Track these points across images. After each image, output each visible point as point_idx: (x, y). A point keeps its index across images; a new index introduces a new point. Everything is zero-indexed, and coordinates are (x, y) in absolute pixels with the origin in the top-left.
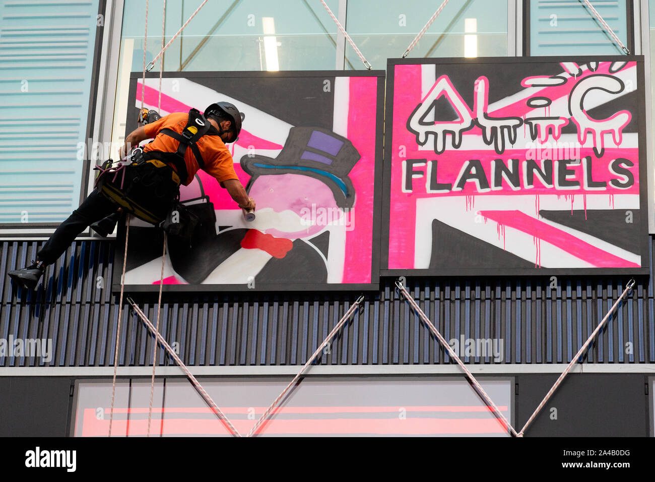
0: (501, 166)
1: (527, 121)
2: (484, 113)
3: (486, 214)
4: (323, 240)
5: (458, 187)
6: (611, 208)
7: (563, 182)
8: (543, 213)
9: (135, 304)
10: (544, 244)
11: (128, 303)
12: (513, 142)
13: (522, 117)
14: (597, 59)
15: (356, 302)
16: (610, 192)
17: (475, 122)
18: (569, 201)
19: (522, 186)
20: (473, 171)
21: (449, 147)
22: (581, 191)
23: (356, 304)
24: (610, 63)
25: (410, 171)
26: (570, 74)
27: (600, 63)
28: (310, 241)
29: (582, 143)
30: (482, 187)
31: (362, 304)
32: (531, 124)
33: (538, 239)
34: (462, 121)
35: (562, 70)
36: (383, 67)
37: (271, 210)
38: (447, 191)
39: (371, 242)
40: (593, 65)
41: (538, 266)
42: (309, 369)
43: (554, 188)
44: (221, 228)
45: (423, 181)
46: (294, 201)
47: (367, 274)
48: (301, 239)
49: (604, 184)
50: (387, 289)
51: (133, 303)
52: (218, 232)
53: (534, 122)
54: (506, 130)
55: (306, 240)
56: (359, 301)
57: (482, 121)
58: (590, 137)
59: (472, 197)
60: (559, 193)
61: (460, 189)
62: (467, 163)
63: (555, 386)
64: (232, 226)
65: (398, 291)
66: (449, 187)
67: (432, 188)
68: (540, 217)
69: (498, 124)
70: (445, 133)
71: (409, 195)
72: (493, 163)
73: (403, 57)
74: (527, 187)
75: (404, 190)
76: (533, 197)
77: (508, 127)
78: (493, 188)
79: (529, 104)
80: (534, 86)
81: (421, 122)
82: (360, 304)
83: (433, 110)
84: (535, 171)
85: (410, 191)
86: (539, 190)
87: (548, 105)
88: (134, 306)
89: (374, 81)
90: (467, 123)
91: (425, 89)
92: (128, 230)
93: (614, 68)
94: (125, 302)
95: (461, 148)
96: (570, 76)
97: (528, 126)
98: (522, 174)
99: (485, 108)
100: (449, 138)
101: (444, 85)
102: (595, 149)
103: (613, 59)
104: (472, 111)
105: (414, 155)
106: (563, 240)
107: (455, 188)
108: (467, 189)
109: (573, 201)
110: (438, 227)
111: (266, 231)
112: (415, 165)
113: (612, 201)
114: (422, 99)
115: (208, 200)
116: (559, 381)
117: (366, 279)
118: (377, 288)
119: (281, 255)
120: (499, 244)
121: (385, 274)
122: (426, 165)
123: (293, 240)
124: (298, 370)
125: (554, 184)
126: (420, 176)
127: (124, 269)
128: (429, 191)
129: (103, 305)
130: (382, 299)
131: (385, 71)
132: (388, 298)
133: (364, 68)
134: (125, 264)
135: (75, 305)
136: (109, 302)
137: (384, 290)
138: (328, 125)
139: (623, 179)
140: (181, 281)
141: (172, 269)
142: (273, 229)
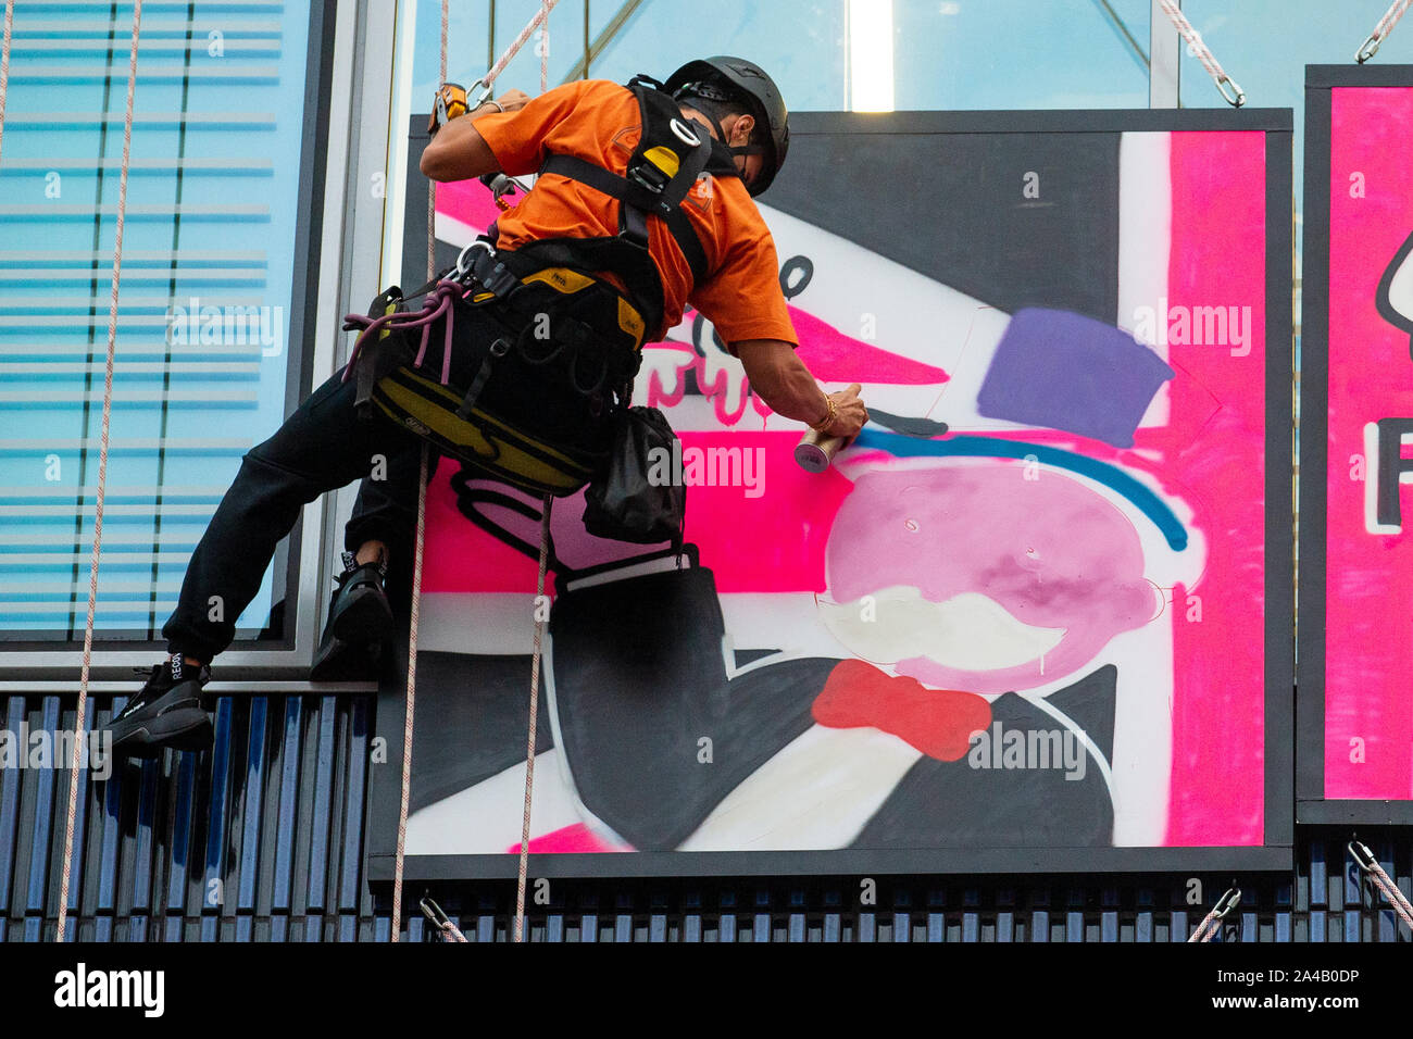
4: (1095, 699)
9: (448, 924)
11: (420, 913)
15: (1215, 912)
23: (1215, 918)
25: (1393, 460)
28: (1049, 699)
36: (1291, 96)
37: (912, 592)
39: (1259, 702)
44: (743, 657)
46: (991, 563)
47: (1249, 813)
48: (1021, 693)
50: (1318, 869)
51: (442, 920)
52: (732, 671)
55: (1036, 696)
56: (1221, 909)
64: (778, 651)
65: (1357, 877)
71: (1392, 541)
73: (1361, 61)
75: (1373, 526)
82: (1226, 921)
85: (1393, 530)
88: (447, 929)
89: (1256, 147)
92: (412, 662)
94: (410, 911)
105: (1402, 405)
111: (899, 665)
112: (1408, 439)
115: (694, 560)
117: (1247, 832)
118: (1285, 861)
119: (953, 751)
121: (1312, 816)
123: (991, 698)
127: (405, 805)
129: (335, 920)
130: (1302, 906)
131: (1291, 110)
132: (1323, 901)
133: (1219, 100)
134: (406, 786)
135: (229, 919)
136: (355, 911)
137: (1306, 872)
138: (1101, 299)
140: (608, 839)
141: (577, 799)
142: (920, 661)
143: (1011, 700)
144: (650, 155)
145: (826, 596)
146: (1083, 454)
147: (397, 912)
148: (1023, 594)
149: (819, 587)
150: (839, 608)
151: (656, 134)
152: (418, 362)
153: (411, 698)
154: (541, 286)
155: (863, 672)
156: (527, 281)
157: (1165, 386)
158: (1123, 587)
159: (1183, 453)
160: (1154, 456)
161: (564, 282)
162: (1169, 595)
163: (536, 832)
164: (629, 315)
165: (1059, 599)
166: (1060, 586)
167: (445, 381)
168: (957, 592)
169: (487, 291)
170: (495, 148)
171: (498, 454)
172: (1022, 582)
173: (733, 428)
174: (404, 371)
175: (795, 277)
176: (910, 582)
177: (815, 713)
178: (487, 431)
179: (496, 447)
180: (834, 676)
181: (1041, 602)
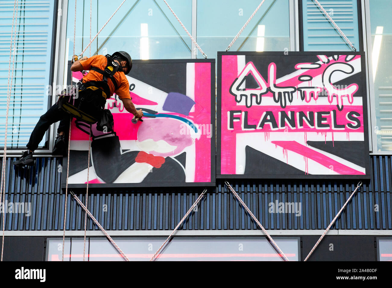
0: (284, 115)
1: (299, 89)
2: (274, 84)
3: (277, 143)
4: (182, 158)
5: (260, 127)
6: (348, 140)
7: (320, 125)
8: (309, 143)
9: (75, 195)
10: (310, 161)
11: (70, 193)
12: (291, 101)
13: (296, 87)
14: (338, 53)
15: (203, 193)
16: (347, 131)
17: (269, 89)
18: (324, 136)
19: (297, 127)
20: (269, 117)
21: (254, 104)
22: (331, 130)
23: (203, 194)
24: (346, 56)
25: (232, 117)
26: (323, 62)
27: (340, 56)
28: (175, 158)
29: (330, 102)
30: (274, 127)
31: (206, 194)
32: (301, 91)
33: (306, 158)
34: (261, 89)
35: (318, 60)
36: (215, 57)
37: (151, 140)
38: (253, 129)
39: (210, 158)
40: (336, 57)
41: (307, 173)
42: (176, 233)
43: (315, 128)
44: (123, 151)
45: (240, 123)
46: (165, 135)
47: (208, 177)
48: (170, 157)
49: (344, 126)
50: (220, 186)
51: (74, 195)
52: (122, 153)
53: (303, 90)
54: (287, 94)
55: (172, 157)
56: (204, 193)
57: (273, 89)
58: (335, 99)
59: (268, 133)
60: (318, 131)
61: (261, 128)
62: (265, 113)
63: (318, 243)
64: (129, 150)
65: (226, 187)
66: (255, 127)
67: (245, 128)
68: (307, 145)
69: (282, 90)
70: (252, 95)
71: (232, 131)
72: (280, 113)
73: (227, 51)
74: (299, 127)
75: (229, 128)
76: (303, 133)
77: (288, 93)
78: (280, 128)
79: (299, 79)
80: (302, 68)
81: (238, 89)
82: (204, 195)
83: (244, 82)
84: (304, 118)
85: (232, 129)
86: (306, 129)
87: (311, 80)
88: (75, 196)
89: (209, 65)
90: (264, 90)
91: (240, 69)
92: (69, 151)
93: (348, 59)
94: (69, 193)
95: (261, 105)
96: (323, 63)
97: (299, 92)
98: (296, 120)
99: (275, 81)
100: (254, 98)
101: (251, 67)
102: (338, 106)
103: (347, 54)
104: (267, 83)
105: (234, 108)
106: (321, 158)
107: (258, 128)
108: (265, 128)
109: (326, 136)
110: (249, 150)
111: (150, 152)
112: (235, 114)
113: (348, 136)
114: (238, 75)
115: (115, 134)
116: (320, 240)
117: (208, 179)
118: (214, 185)
119: (159, 166)
120: (284, 160)
121: (219, 177)
122: (241, 114)
123: (165, 157)
124: (170, 233)
125: (315, 126)
126: (238, 120)
127: (68, 175)
128: (243, 129)
129: (56, 195)
130: (217, 192)
131: (215, 59)
132: (221, 191)
133: (203, 57)
134: (68, 172)
135: (39, 194)
136: (59, 193)
137: (218, 187)
138: (183, 90)
139: (354, 124)
140: (101, 181)
141: (96, 174)
142: (153, 151)
143: (168, 158)
144: (108, 67)
145: (137, 141)
146: (180, 117)
147: (67, 193)
148: (170, 140)
149: (136, 139)
150: (139, 142)
151: (110, 64)
152: (69, 102)
153: (69, 157)
154: (89, 89)
155: (143, 153)
156: (87, 88)
157: (194, 105)
158: (187, 139)
159: (197, 116)
160: (192, 117)
161: (93, 88)
162: (195, 140)
163: (90, 180)
164: (104, 94)
165: (176, 141)
166: (176, 139)
167: (73, 105)
168: (159, 140)
169: (81, 90)
170: (83, 66)
171: (82, 117)
172: (170, 138)
173: (122, 113)
174: (67, 103)
175: (132, 87)
176: (152, 138)
177: (136, 160)
178: (80, 113)
179: (82, 116)
180: (139, 154)
181: (174, 141)
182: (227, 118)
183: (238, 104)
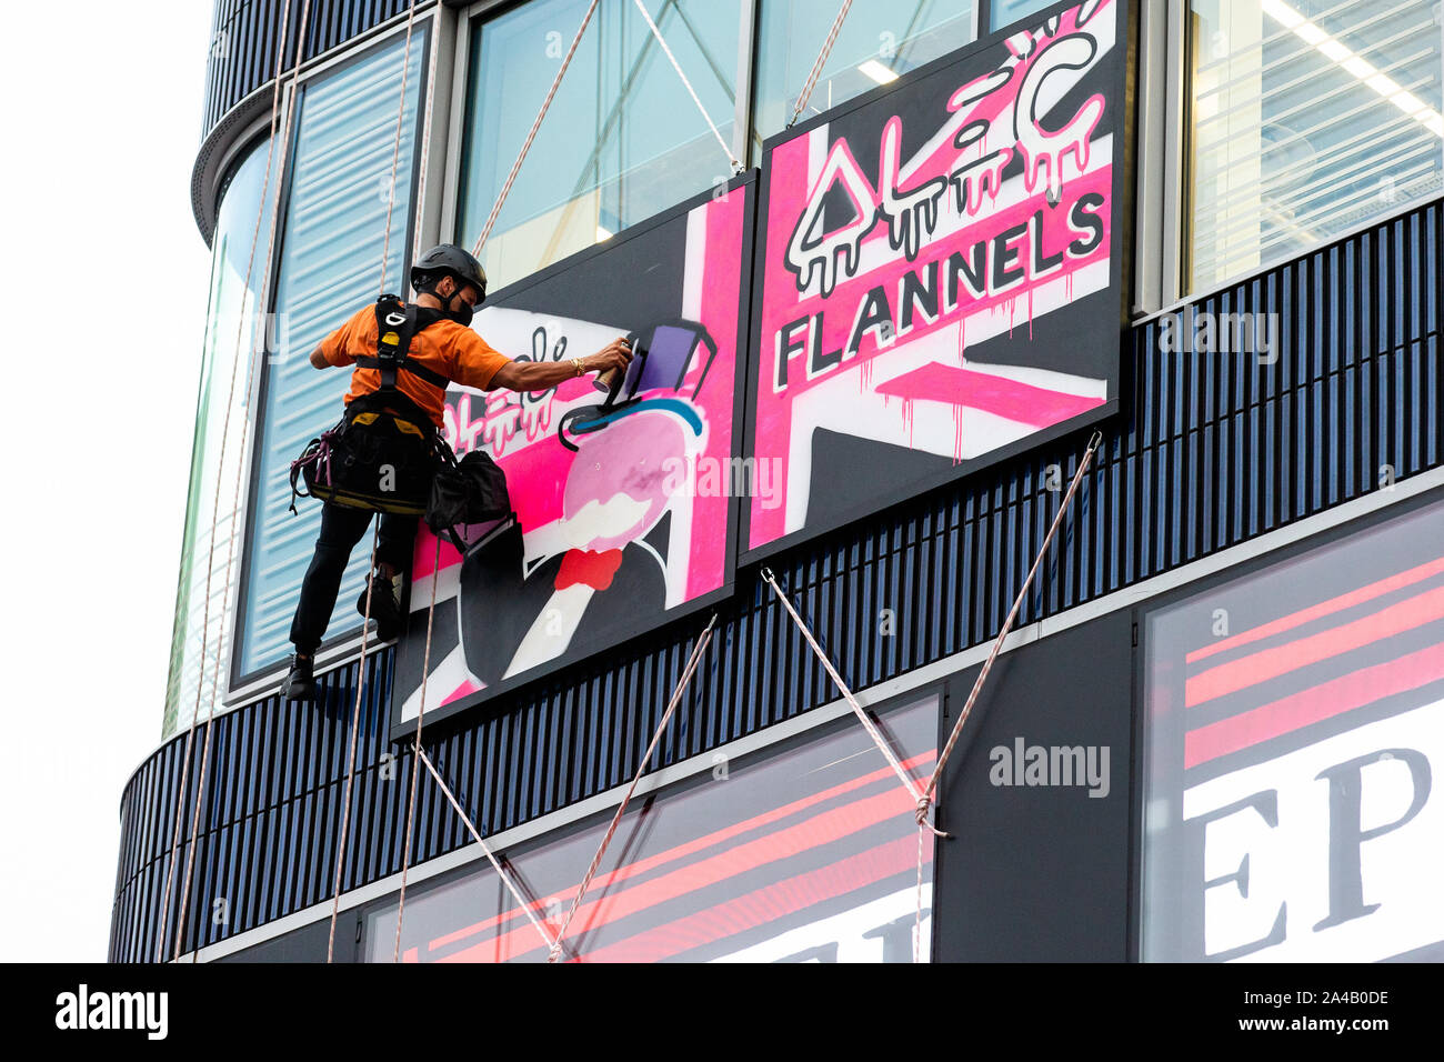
0: (913, 284)
1: (954, 180)
2: (893, 189)
3: (889, 388)
4: (662, 531)
5: (851, 350)
7: (1000, 279)
8: (969, 353)
10: (968, 414)
12: (930, 229)
13: (945, 174)
14: (1060, 8)
15: (706, 630)
16: (1068, 267)
17: (880, 214)
18: (1008, 311)
19: (941, 311)
20: (873, 309)
21: (842, 278)
22: (1026, 286)
24: (1079, 7)
25: (787, 348)
26: (1019, 57)
27: (1063, 14)
28: (645, 539)
29: (1030, 188)
30: (885, 337)
32: (958, 183)
33: (959, 406)
34: (862, 218)
35: (1008, 53)
38: (835, 365)
40: (1053, 22)
41: (957, 460)
43: (987, 295)
44: (530, 565)
45: (801, 360)
46: (627, 474)
47: (717, 572)
48: (634, 541)
49: (1059, 258)
52: (526, 574)
53: (962, 177)
54: (922, 210)
55: (639, 541)
56: (708, 627)
57: (890, 206)
58: (1042, 171)
59: (870, 362)
60: (993, 303)
61: (853, 354)
62: (864, 300)
64: (543, 557)
66: (837, 356)
67: (814, 369)
68: (964, 361)
69: (911, 202)
70: (837, 251)
71: (783, 394)
72: (902, 283)
74: (948, 310)
75: (778, 389)
76: (956, 326)
77: (926, 202)
78: (900, 333)
79: (956, 144)
80: (966, 103)
81: (805, 245)
83: (822, 215)
84: (961, 273)
85: (784, 387)
86: (968, 307)
87: (985, 132)
89: (740, 195)
90: (868, 220)
91: (813, 177)
93: (1084, 16)
95: (859, 273)
96: (1019, 61)
97: (954, 188)
98: (941, 288)
99: (895, 179)
100: (842, 260)
101: (842, 159)
102: (1049, 192)
104: (877, 192)
105: (792, 315)
107: (847, 356)
108: (862, 351)
109: (1012, 312)
110: (820, 441)
111: (588, 545)
112: (792, 334)
113: (1069, 286)
114: (807, 199)
117: (717, 580)
118: (731, 591)
119: (607, 583)
121: (744, 562)
122: (808, 328)
123: (622, 548)
125: (987, 289)
126: (799, 351)
128: (810, 376)
139: (1086, 236)
140: (477, 684)
141: (466, 667)
142: (598, 539)
143: (631, 545)
145: (563, 519)
146: (666, 398)
148: (637, 486)
149: (560, 516)
150: (569, 523)
155: (574, 554)
156: (353, 423)
157: (699, 346)
160: (692, 387)
161: (366, 420)
165: (649, 484)
166: (653, 475)
168: (614, 495)
172: (637, 479)
173: (533, 442)
175: (560, 349)
176: (595, 497)
177: (556, 584)
180: (564, 561)
181: (644, 487)
182: (773, 353)
183: (803, 296)
